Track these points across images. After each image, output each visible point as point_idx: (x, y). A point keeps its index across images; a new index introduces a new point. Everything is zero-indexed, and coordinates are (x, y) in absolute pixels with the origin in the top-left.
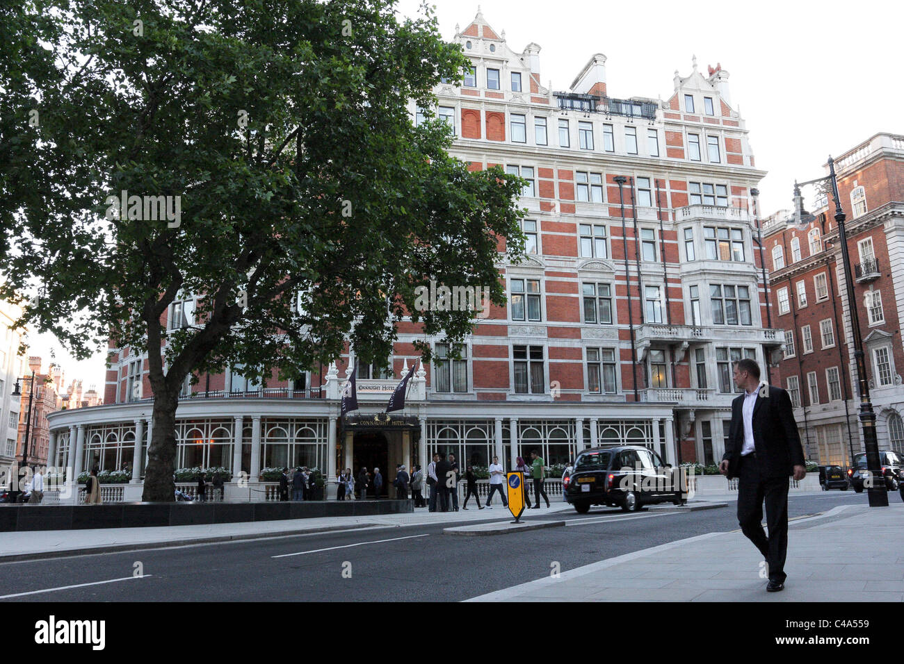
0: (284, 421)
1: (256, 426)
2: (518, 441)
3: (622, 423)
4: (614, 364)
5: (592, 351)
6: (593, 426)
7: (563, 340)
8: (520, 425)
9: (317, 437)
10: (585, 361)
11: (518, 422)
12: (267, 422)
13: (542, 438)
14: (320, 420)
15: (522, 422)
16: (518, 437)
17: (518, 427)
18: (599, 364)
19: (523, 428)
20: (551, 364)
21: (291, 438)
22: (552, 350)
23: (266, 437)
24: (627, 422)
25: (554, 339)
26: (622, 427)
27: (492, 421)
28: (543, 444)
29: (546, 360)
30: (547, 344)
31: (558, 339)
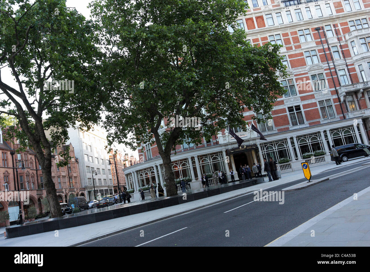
0: (206, 156)
1: (196, 160)
2: (298, 145)
3: (340, 129)
4: (332, 106)
5: (321, 102)
6: (328, 133)
7: (308, 100)
8: (297, 138)
9: (219, 159)
10: (319, 107)
11: (296, 137)
12: (200, 157)
13: (308, 142)
14: (219, 153)
15: (298, 137)
16: (298, 143)
17: (297, 139)
18: (325, 107)
19: (299, 139)
20: (305, 111)
21: (210, 161)
22: (304, 106)
23: (201, 163)
24: (342, 128)
25: (304, 101)
26: (341, 130)
27: (286, 139)
28: (308, 144)
29: (302, 110)
30: (301, 104)
31: (306, 101)
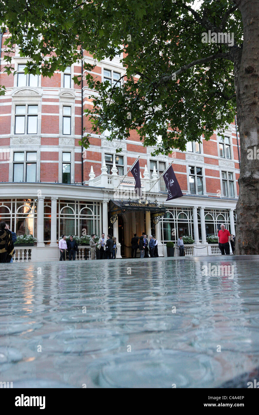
4: (233, 181)
5: (224, 172)
7: (211, 165)
9: (93, 215)
10: (221, 178)
14: (95, 203)
18: (226, 180)
21: (77, 214)
22: (207, 170)
23: (60, 213)
25: (207, 164)
27: (191, 209)
30: (205, 167)
31: (209, 165)
